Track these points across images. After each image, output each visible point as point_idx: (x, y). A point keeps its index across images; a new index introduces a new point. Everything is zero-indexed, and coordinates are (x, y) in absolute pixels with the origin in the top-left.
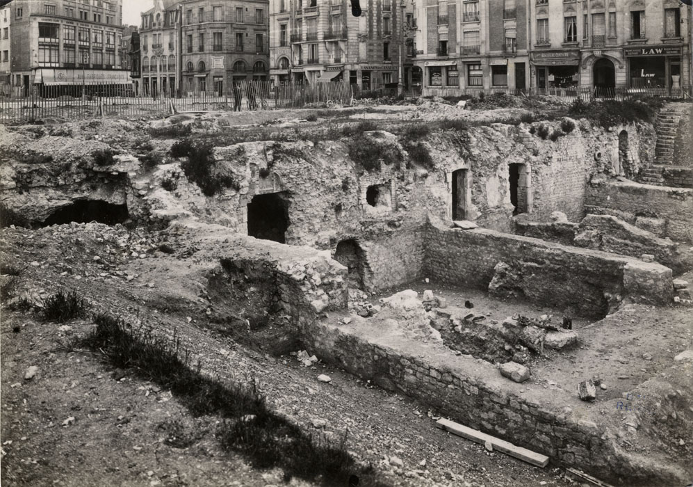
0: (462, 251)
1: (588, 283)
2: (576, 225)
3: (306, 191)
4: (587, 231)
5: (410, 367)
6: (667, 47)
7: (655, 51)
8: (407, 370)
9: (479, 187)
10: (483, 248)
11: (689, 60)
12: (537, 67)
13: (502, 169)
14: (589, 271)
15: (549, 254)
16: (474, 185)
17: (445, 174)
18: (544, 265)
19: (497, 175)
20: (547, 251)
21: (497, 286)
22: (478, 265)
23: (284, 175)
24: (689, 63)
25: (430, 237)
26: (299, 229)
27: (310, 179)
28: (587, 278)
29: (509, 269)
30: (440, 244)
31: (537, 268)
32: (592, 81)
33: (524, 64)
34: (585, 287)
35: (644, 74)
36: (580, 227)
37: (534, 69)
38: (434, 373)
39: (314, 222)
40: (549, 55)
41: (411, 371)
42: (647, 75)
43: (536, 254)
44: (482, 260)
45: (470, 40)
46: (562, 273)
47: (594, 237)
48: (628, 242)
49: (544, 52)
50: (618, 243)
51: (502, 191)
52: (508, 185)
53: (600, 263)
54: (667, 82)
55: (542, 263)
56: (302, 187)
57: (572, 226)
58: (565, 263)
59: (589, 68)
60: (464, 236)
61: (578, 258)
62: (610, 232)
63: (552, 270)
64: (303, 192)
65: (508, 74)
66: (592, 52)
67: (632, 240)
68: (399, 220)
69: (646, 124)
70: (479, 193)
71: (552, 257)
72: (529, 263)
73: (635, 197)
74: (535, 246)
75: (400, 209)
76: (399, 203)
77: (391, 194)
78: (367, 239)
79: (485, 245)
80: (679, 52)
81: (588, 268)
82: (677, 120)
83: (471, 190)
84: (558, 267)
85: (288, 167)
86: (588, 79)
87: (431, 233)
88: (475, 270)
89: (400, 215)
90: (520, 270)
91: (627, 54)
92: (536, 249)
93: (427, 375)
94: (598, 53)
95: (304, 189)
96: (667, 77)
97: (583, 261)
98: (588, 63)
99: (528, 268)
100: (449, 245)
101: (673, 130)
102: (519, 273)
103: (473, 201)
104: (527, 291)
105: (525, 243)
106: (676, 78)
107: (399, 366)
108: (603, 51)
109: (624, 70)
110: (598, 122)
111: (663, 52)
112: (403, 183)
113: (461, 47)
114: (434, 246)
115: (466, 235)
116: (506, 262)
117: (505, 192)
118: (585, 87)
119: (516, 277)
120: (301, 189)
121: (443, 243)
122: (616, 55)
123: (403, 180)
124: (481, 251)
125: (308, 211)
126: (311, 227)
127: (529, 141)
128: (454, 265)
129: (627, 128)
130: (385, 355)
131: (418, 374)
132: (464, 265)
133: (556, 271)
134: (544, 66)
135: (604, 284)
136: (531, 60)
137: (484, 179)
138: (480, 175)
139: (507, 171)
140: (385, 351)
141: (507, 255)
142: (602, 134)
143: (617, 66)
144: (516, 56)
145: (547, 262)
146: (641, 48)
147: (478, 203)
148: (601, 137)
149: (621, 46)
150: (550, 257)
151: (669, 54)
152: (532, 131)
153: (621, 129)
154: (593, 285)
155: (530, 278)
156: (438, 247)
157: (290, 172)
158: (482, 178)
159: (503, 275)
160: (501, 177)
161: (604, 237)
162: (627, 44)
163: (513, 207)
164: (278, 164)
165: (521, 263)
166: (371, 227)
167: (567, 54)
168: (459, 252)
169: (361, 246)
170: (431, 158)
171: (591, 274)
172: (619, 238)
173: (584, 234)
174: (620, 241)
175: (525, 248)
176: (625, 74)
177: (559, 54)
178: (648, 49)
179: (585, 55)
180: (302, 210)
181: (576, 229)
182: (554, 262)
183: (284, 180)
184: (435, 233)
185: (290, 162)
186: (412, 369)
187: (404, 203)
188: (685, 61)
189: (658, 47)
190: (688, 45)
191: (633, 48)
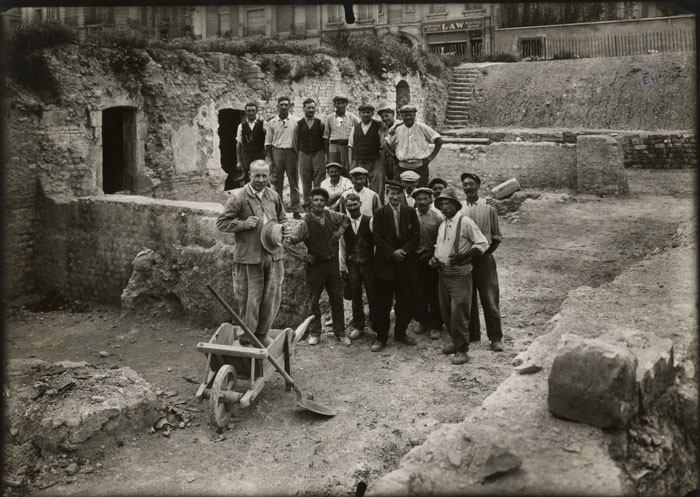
0: (88, 236)
6: (468, 20)
7: (455, 25)
9: (159, 139)
11: (491, 34)
13: (204, 114)
16: (151, 136)
17: (87, 112)
19: (195, 122)
21: (135, 294)
22: (113, 260)
24: (492, 38)
29: (159, 260)
31: (201, 254)
35: (445, 52)
42: (449, 53)
43: (200, 230)
44: (118, 249)
45: (254, 20)
51: (205, 150)
52: (216, 140)
66: (388, 28)
69: (434, 78)
70: (159, 148)
72: (190, 248)
74: (200, 213)
80: (481, 25)
83: (143, 143)
88: (108, 270)
90: (175, 262)
91: (425, 30)
92: (201, 221)
94: (394, 30)
96: (469, 54)
99: (187, 256)
102: (174, 266)
103: (148, 161)
104: (185, 300)
105: (184, 210)
108: (400, 27)
109: (423, 48)
110: (365, 63)
111: (463, 27)
113: (244, 29)
116: (153, 249)
117: (211, 151)
119: (168, 274)
122: (414, 31)
124: (118, 234)
127: (257, 78)
129: (408, 79)
132: (92, 262)
137: (168, 126)
138: (161, 120)
139: (215, 119)
141: (156, 236)
142: (373, 82)
143: (415, 44)
144: (305, 38)
145: (218, 241)
146: (441, 23)
147: (157, 165)
148: (371, 86)
149: (420, 22)
151: (470, 28)
152: (264, 67)
153: (398, 78)
155: (191, 274)
158: (163, 125)
159: (145, 274)
160: (203, 127)
162: (426, 19)
163: (224, 175)
165: (178, 247)
168: (85, 239)
170: (57, 83)
175: (184, 219)
178: (448, 24)
179: (381, 33)
188: (488, 36)
189: (459, 21)
190: (490, 18)
191: (432, 23)
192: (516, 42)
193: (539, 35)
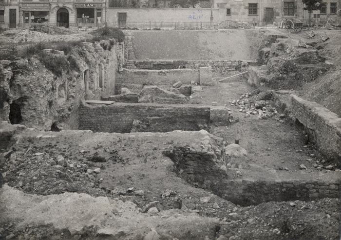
0: (107, 118)
1: (188, 121)
2: (139, 94)
3: (37, 94)
4: (144, 96)
5: (313, 188)
6: (96, 3)
7: (90, 5)
8: (312, 190)
9: (92, 79)
10: (123, 114)
12: (24, 11)
13: (97, 68)
14: (189, 115)
15: (166, 110)
16: (89, 79)
17: (82, 73)
18: (163, 117)
20: (164, 109)
22: (119, 124)
23: (25, 85)
24: (106, 11)
25: (82, 113)
26: (31, 123)
27: (40, 86)
28: (188, 119)
29: (141, 122)
30: (91, 116)
31: (159, 119)
32: (56, 20)
33: (16, 9)
34: (187, 124)
35: (84, 16)
36: (140, 94)
37: (22, 13)
38: (333, 187)
39: (42, 117)
40: (31, 5)
41: (315, 190)
42: (86, 17)
43: (158, 112)
44: (122, 121)
46: (174, 119)
47: (150, 98)
48: (166, 98)
49: (28, 3)
50: (161, 100)
51: (97, 81)
53: (195, 110)
54: (95, 20)
55: (161, 116)
56: (35, 92)
57: (135, 94)
58: (175, 113)
59: (55, 13)
60: (108, 109)
61: (183, 110)
62: (157, 95)
63: (168, 118)
64: (35, 96)
65: (5, 15)
67: (168, 97)
68: (72, 106)
70: (92, 83)
71: (167, 111)
72: (154, 117)
73: (142, 76)
74: (157, 107)
75: (71, 99)
76: (70, 95)
77: (65, 90)
78: (60, 122)
79: (124, 112)
80: (101, 6)
81: (189, 114)
82: (130, 38)
84: (171, 116)
85: (29, 79)
86: (54, 18)
87: (83, 111)
88: (116, 128)
89: (72, 102)
90: (148, 122)
91: (76, 6)
92: (157, 109)
93: (328, 189)
94: (61, 5)
95: (36, 93)
96: (95, 17)
97: (185, 111)
98: (54, 10)
99: (153, 120)
100: (98, 116)
101: (130, 43)
102: (147, 124)
105: (150, 106)
106: (99, 18)
107: (304, 190)
108: (64, 4)
109: (74, 14)
111: (94, 6)
112: (72, 82)
114: (86, 119)
115: (111, 108)
116: (138, 119)
118: (52, 23)
119: (145, 126)
120: (34, 94)
121: (93, 115)
122: (71, 6)
123: (71, 80)
124: (122, 116)
125: (39, 109)
126: (40, 121)
127: (101, 51)
128: (101, 127)
130: (292, 186)
131: (320, 191)
132: (109, 126)
133: (170, 119)
134: (29, 11)
135: (198, 120)
136: (20, 8)
138: (92, 73)
140: (292, 183)
141: (138, 115)
143: (70, 12)
144: (10, 5)
145: (165, 114)
146: (83, 4)
147: (92, 89)
148: (118, 48)
149: (73, 2)
150: (166, 112)
151: (96, 7)
154: (191, 122)
155: (155, 125)
156: (90, 119)
157: (31, 83)
159: (138, 127)
160: (97, 73)
161: (153, 98)
164: (20, 77)
165: (149, 118)
166: (62, 114)
167: (42, 5)
168: (105, 119)
169: (58, 127)
170: (77, 65)
171: (190, 117)
172: (161, 97)
173: (143, 98)
174: (162, 98)
175: (150, 109)
176: (74, 16)
177: (38, 5)
178: (86, 4)
179: (53, 6)
180: (35, 109)
181: (139, 96)
182: (169, 114)
183: (25, 89)
184: (86, 110)
185: (29, 75)
186: (315, 189)
187: (73, 94)
188: (104, 10)
189: (92, 3)
190: (105, 3)
191: (79, 3)
192: (116, 14)
193: (126, 11)
